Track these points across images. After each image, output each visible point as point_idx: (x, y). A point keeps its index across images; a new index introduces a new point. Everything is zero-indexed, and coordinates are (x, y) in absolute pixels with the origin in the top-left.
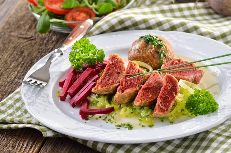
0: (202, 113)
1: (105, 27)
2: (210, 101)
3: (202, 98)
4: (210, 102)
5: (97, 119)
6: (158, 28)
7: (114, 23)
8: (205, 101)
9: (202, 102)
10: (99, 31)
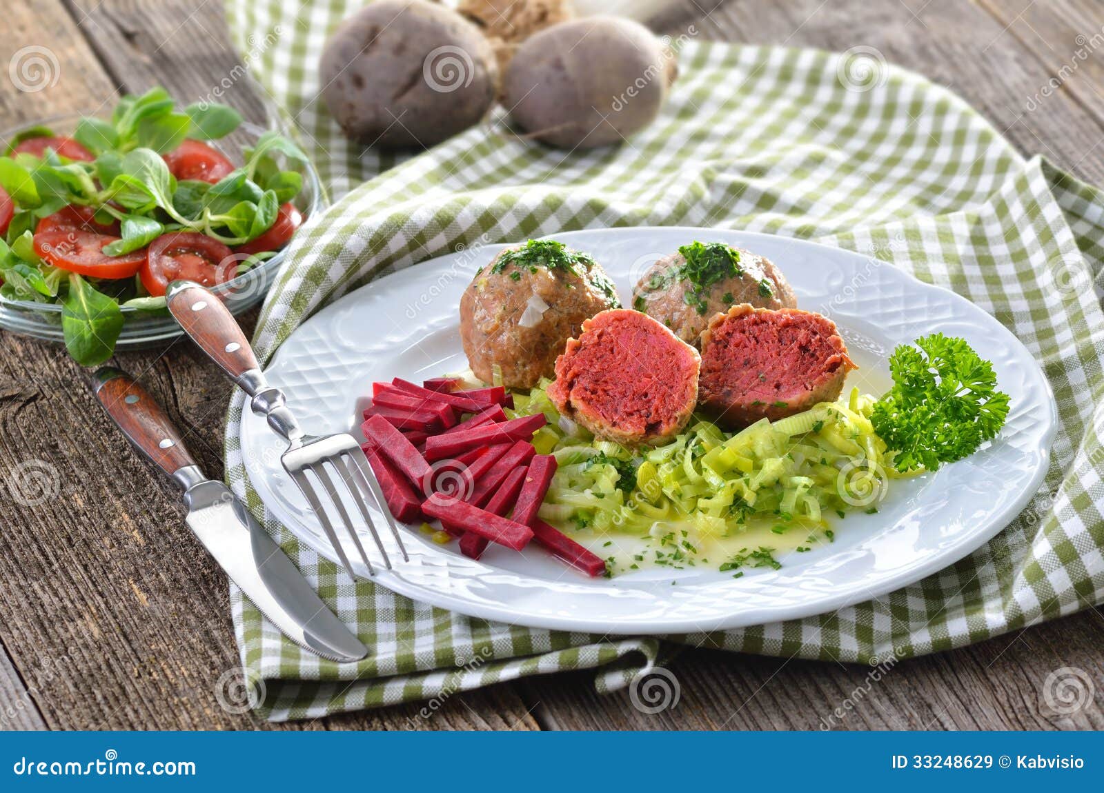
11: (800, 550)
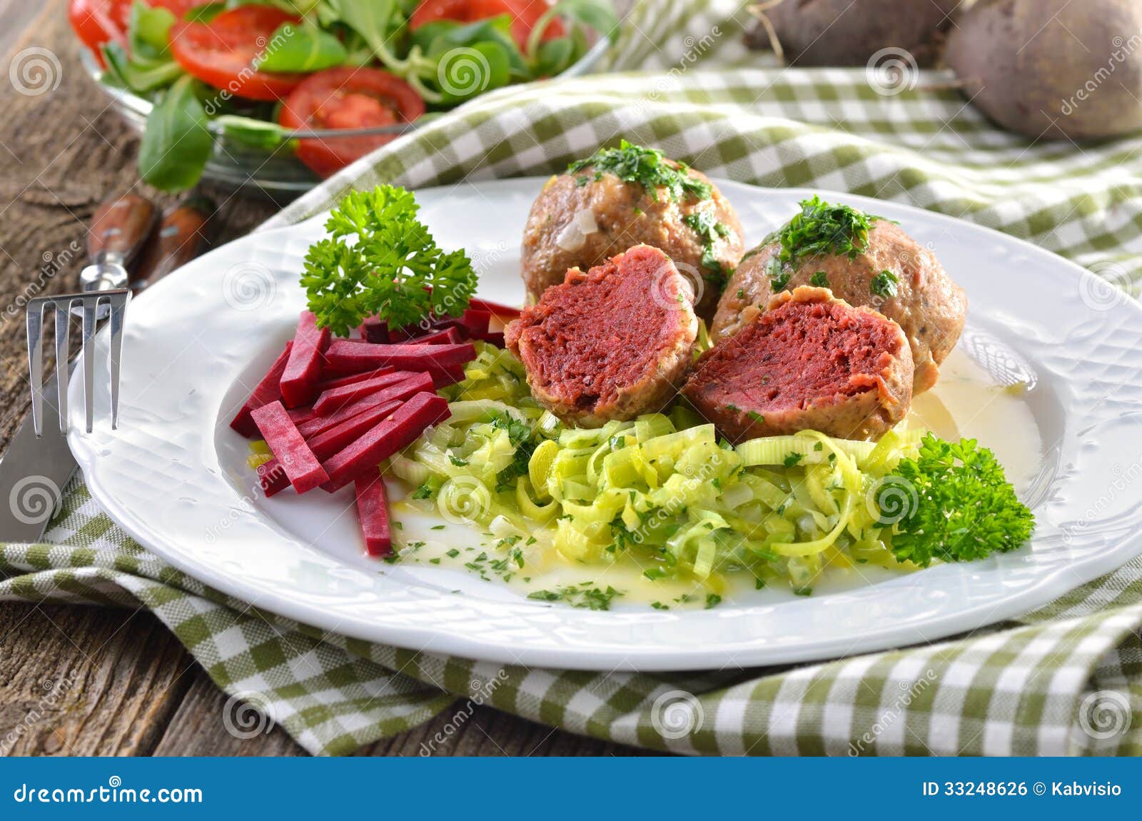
0: (952, 554)
1: (467, 148)
2: (996, 496)
3: (957, 480)
4: (995, 501)
5: (436, 561)
6: (722, 169)
7: (510, 132)
8: (971, 497)
9: (956, 500)
10: (435, 163)
11: (657, 606)
